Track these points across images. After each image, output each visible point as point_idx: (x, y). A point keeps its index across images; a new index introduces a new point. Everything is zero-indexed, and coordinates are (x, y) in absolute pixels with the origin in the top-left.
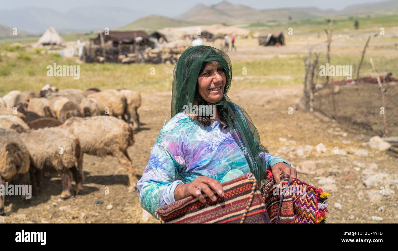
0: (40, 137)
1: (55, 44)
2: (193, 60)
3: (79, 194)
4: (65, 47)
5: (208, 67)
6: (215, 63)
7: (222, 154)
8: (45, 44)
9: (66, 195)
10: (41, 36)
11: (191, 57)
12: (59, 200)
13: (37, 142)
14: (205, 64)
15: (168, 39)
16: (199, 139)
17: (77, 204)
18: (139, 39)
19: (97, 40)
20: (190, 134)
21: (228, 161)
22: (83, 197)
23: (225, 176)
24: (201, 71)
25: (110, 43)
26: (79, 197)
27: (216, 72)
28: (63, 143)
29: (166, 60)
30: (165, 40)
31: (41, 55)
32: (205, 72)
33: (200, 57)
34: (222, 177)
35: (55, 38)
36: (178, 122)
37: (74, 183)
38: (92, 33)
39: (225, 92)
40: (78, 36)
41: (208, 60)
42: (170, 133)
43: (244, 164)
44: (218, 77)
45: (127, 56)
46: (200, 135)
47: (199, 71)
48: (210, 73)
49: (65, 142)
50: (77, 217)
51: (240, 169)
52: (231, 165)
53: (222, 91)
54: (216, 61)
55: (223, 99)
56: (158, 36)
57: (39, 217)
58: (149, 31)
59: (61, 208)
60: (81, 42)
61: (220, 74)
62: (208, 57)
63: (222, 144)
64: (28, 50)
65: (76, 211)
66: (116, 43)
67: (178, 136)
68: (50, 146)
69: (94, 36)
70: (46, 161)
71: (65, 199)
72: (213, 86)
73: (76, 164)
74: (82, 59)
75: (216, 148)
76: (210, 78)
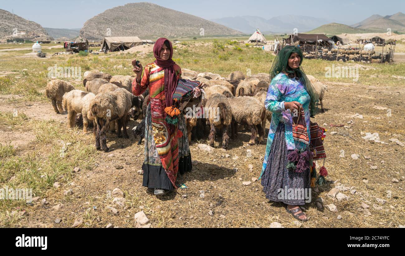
0: (241, 101)
1: (259, 41)
2: (287, 51)
3: (261, 143)
4: (266, 44)
5: (293, 55)
6: (296, 53)
7: (298, 90)
8: (252, 41)
9: (252, 142)
10: (251, 35)
11: (287, 50)
12: (248, 145)
13: (238, 105)
14: (291, 53)
15: (344, 42)
16: (290, 83)
17: (258, 150)
18: (320, 41)
19: (288, 40)
20: (287, 81)
21: (301, 92)
22: (263, 146)
23: (300, 98)
24: (290, 57)
25: (298, 42)
26: (261, 145)
27: (296, 57)
28: (256, 108)
29: (339, 58)
30: (342, 43)
31: (249, 48)
32: (291, 57)
33: (290, 50)
34: (299, 98)
35: (260, 37)
36: (282, 77)
37: (258, 136)
38: (286, 34)
39: (300, 65)
40: (275, 37)
41: (293, 52)
42: (279, 81)
43: (307, 94)
44: (296, 59)
45: (309, 53)
46: (290, 82)
47: (289, 56)
48: (293, 57)
49: (257, 108)
50: (257, 158)
51: (306, 96)
52: (302, 94)
53: (298, 64)
54: (297, 52)
55: (299, 68)
56: (336, 39)
57: (234, 152)
58: (329, 35)
59: (248, 150)
60: (277, 41)
61: (297, 58)
62: (293, 51)
63: (298, 86)
64: (241, 44)
65: (257, 154)
66: (302, 43)
67: (282, 82)
68: (247, 109)
69: (287, 37)
70: (243, 118)
71: (251, 145)
72: (294, 63)
73: (261, 123)
74: (276, 53)
75: (296, 87)
76: (293, 60)
